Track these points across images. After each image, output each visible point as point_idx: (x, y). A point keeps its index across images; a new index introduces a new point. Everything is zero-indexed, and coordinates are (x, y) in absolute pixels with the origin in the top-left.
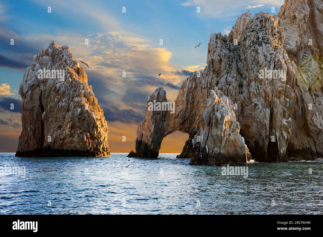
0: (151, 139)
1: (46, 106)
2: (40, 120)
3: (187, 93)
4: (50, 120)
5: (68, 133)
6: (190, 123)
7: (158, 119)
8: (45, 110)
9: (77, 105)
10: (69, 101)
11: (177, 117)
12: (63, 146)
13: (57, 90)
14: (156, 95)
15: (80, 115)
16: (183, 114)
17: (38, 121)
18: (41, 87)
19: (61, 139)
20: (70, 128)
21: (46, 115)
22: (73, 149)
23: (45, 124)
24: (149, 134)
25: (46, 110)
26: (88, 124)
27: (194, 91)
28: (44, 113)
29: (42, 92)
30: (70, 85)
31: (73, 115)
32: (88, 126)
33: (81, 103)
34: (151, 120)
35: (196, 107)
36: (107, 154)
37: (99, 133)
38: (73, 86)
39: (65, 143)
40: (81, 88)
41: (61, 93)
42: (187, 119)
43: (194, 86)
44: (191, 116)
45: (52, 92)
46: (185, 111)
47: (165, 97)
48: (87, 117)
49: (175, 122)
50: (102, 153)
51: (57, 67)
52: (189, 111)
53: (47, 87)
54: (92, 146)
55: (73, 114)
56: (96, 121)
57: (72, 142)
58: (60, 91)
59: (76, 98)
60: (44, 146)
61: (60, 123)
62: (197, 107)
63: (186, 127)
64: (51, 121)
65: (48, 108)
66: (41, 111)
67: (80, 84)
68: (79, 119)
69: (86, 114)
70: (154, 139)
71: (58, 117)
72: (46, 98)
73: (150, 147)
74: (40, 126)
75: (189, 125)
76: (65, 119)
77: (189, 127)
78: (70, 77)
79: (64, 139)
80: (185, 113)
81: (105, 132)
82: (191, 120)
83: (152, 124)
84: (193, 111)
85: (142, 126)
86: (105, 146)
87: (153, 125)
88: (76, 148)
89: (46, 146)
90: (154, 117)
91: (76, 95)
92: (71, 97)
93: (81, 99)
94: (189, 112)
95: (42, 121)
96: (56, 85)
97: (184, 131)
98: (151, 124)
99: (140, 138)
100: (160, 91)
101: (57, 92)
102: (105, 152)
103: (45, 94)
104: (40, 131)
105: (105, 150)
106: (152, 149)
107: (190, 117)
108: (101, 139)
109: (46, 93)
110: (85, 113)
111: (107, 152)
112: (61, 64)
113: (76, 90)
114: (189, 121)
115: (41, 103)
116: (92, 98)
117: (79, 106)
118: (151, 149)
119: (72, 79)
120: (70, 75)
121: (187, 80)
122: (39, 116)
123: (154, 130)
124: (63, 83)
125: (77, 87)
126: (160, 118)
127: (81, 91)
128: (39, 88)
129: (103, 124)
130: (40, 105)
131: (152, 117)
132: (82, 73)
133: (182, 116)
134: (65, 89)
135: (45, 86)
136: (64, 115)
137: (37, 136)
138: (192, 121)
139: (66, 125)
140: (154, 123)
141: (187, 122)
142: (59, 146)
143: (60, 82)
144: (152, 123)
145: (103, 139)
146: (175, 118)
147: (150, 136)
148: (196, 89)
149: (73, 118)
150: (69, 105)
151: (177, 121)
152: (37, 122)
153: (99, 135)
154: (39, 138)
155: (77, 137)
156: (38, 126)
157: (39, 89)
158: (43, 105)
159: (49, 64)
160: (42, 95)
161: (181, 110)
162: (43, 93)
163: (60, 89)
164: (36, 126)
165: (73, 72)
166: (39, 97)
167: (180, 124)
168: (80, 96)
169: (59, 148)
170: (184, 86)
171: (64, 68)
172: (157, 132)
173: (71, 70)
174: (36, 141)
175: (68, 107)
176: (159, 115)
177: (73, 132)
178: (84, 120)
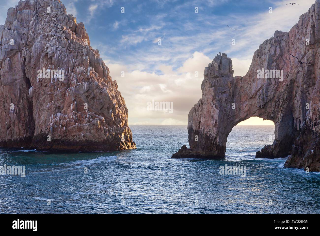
0: (215, 130)
1: (33, 79)
2: (25, 97)
3: (268, 63)
4: (42, 98)
5: (73, 117)
6: (276, 106)
7: (224, 100)
8: (31, 85)
9: (82, 78)
10: (68, 72)
11: (254, 97)
12: (67, 135)
13: (49, 56)
14: (217, 65)
15: (87, 91)
16: (264, 93)
17: (23, 100)
18: (23, 52)
19: (63, 126)
20: (74, 110)
21: (34, 92)
22: (83, 139)
23: (34, 104)
24: (212, 122)
25: (34, 85)
26: (101, 103)
27: (278, 59)
28: (31, 88)
29: (25, 59)
30: (67, 49)
31: (77, 92)
32: (101, 106)
33: (87, 75)
34: (212, 101)
35: (284, 83)
36: (132, 144)
37: (118, 116)
38: (72, 51)
39: (70, 132)
40: (85, 54)
41: (55, 61)
42: (270, 100)
43: (278, 52)
44: (276, 96)
45: (41, 60)
46: (267, 89)
47: (231, 68)
48: (98, 94)
49: (251, 105)
50: (125, 144)
51: (44, 25)
52: (274, 88)
53: (32, 53)
54: (109, 134)
55: (76, 90)
56: (111, 99)
57: (80, 129)
58: (53, 58)
59: (78, 67)
60: (35, 134)
61: (58, 103)
62: (286, 83)
63: (270, 111)
64: (44, 100)
65: (36, 83)
66: (26, 86)
67: (82, 48)
68: (87, 97)
69: (96, 91)
70: (220, 129)
71: (55, 95)
72: (32, 67)
73: (214, 141)
74: (26, 107)
75: (274, 109)
76: (65, 96)
77: (274, 111)
78: (66, 38)
79: (67, 125)
80: (267, 91)
81: (125, 114)
82: (277, 101)
83: (214, 108)
84: (279, 88)
85: (198, 111)
86: (127, 134)
87: (218, 109)
88: (86, 138)
89: (39, 134)
90: (217, 98)
91: (77, 63)
92: (70, 66)
93: (86, 70)
94: (273, 90)
95: (28, 99)
96: (46, 50)
97: (266, 117)
98: (212, 108)
99: (196, 127)
100: (222, 59)
101: (49, 60)
102: (129, 142)
103: (30, 62)
104: (27, 113)
105: (129, 139)
106: (218, 143)
107: (275, 98)
108: (121, 125)
109: (32, 60)
110: (95, 88)
111: (131, 142)
112: (50, 21)
113: (77, 56)
114: (273, 103)
115: (25, 74)
116: (102, 67)
117: (84, 78)
118: (216, 143)
119: (69, 41)
120: (66, 35)
121: (266, 44)
122: (24, 92)
123: (218, 117)
124: (57, 48)
125: (78, 52)
126: (226, 99)
127: (85, 58)
128: (21, 53)
129: (120, 103)
130: (23, 78)
131: (214, 98)
132: (81, 31)
133: (262, 96)
134: (60, 55)
135: (29, 51)
136: (64, 91)
137: (23, 119)
138: (279, 103)
139: (68, 106)
140: (218, 107)
141: (271, 104)
142: (60, 135)
143: (52, 46)
144: (214, 106)
145: (124, 124)
146: (251, 98)
147: (214, 125)
148: (281, 56)
149: (77, 96)
150: (68, 78)
151: (254, 102)
152: (21, 101)
153: (117, 119)
154: (26, 122)
155: (87, 123)
156: (24, 106)
157: (20, 56)
158: (29, 78)
159: (31, 20)
160: (26, 64)
161: (259, 87)
162: (27, 60)
163: (54, 56)
164: (21, 107)
165: (69, 30)
166: (22, 67)
167: (260, 107)
168: (83, 64)
169: (61, 138)
170: (262, 52)
171: (56, 26)
172: (224, 119)
173: (66, 28)
174: (22, 126)
175: (68, 81)
176: (224, 95)
177: (80, 116)
178: (93, 98)
